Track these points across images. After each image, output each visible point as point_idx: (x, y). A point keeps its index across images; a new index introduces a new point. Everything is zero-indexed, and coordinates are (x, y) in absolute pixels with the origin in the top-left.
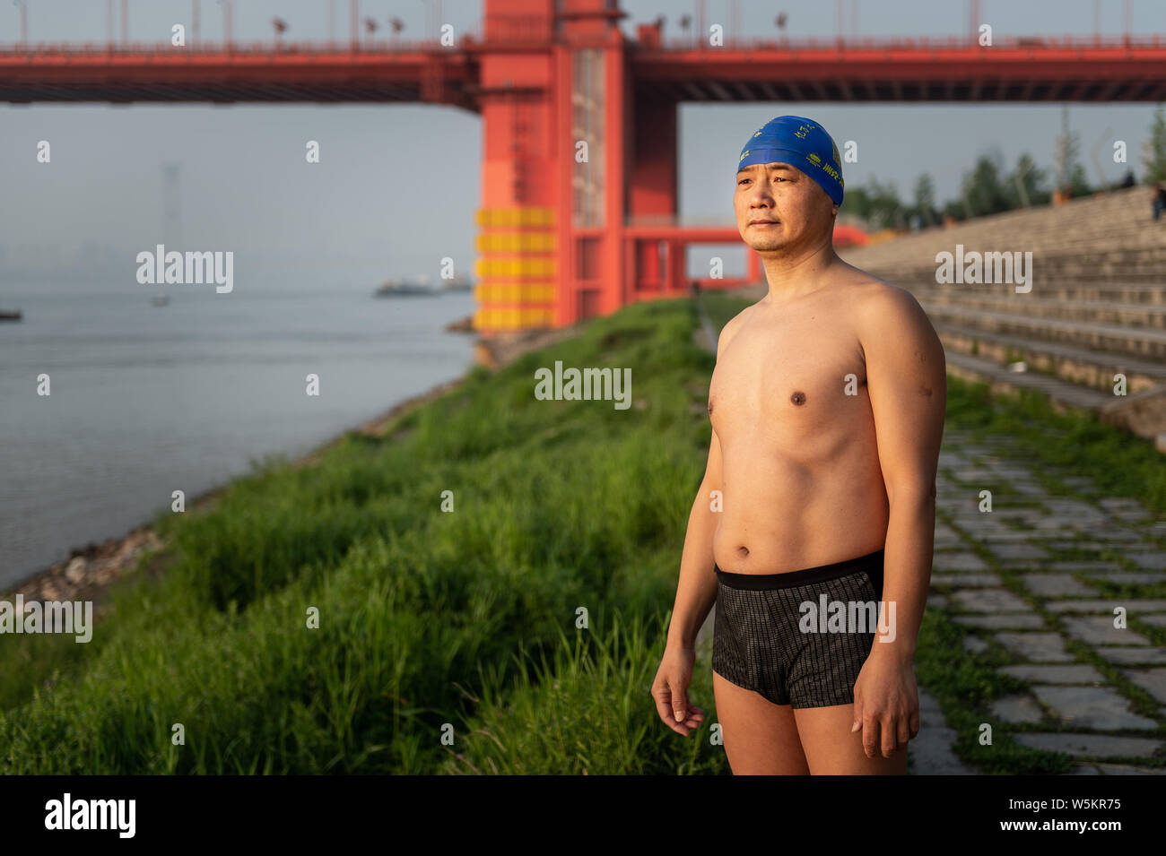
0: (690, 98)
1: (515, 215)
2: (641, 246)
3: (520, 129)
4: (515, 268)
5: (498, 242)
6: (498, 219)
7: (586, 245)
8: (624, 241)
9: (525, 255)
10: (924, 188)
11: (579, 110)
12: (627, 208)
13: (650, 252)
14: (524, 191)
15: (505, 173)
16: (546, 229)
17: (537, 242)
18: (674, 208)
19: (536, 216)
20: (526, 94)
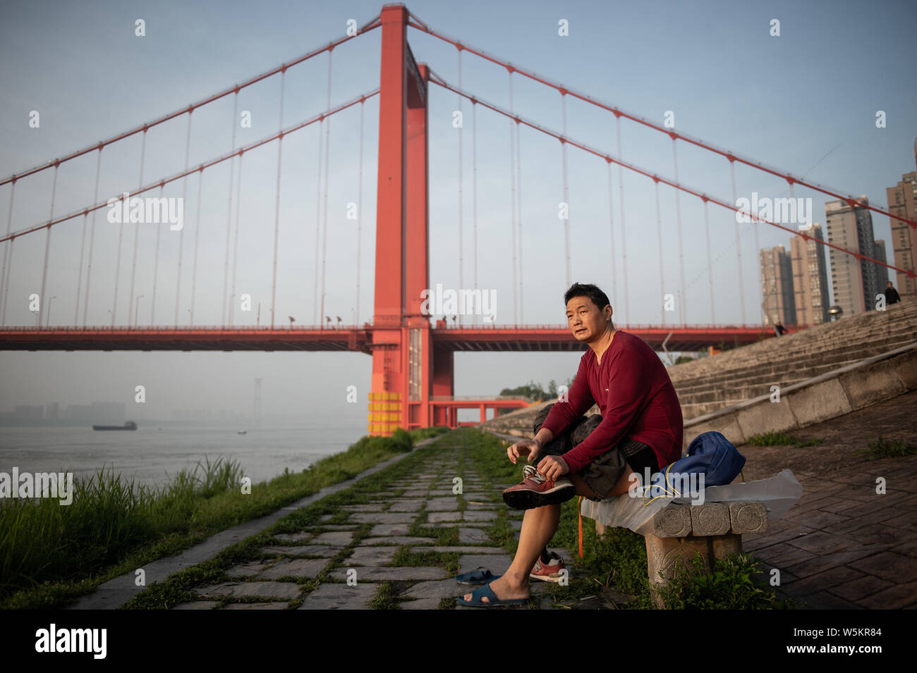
0: (459, 350)
1: (385, 395)
2: (436, 408)
3: (387, 360)
4: (384, 418)
5: (377, 407)
6: (378, 397)
7: (413, 408)
8: (429, 406)
9: (389, 412)
10: (553, 386)
11: (411, 353)
12: (431, 393)
13: (442, 411)
14: (388, 386)
15: (381, 378)
16: (398, 401)
17: (394, 407)
18: (452, 394)
19: (393, 396)
20: (390, 346)
